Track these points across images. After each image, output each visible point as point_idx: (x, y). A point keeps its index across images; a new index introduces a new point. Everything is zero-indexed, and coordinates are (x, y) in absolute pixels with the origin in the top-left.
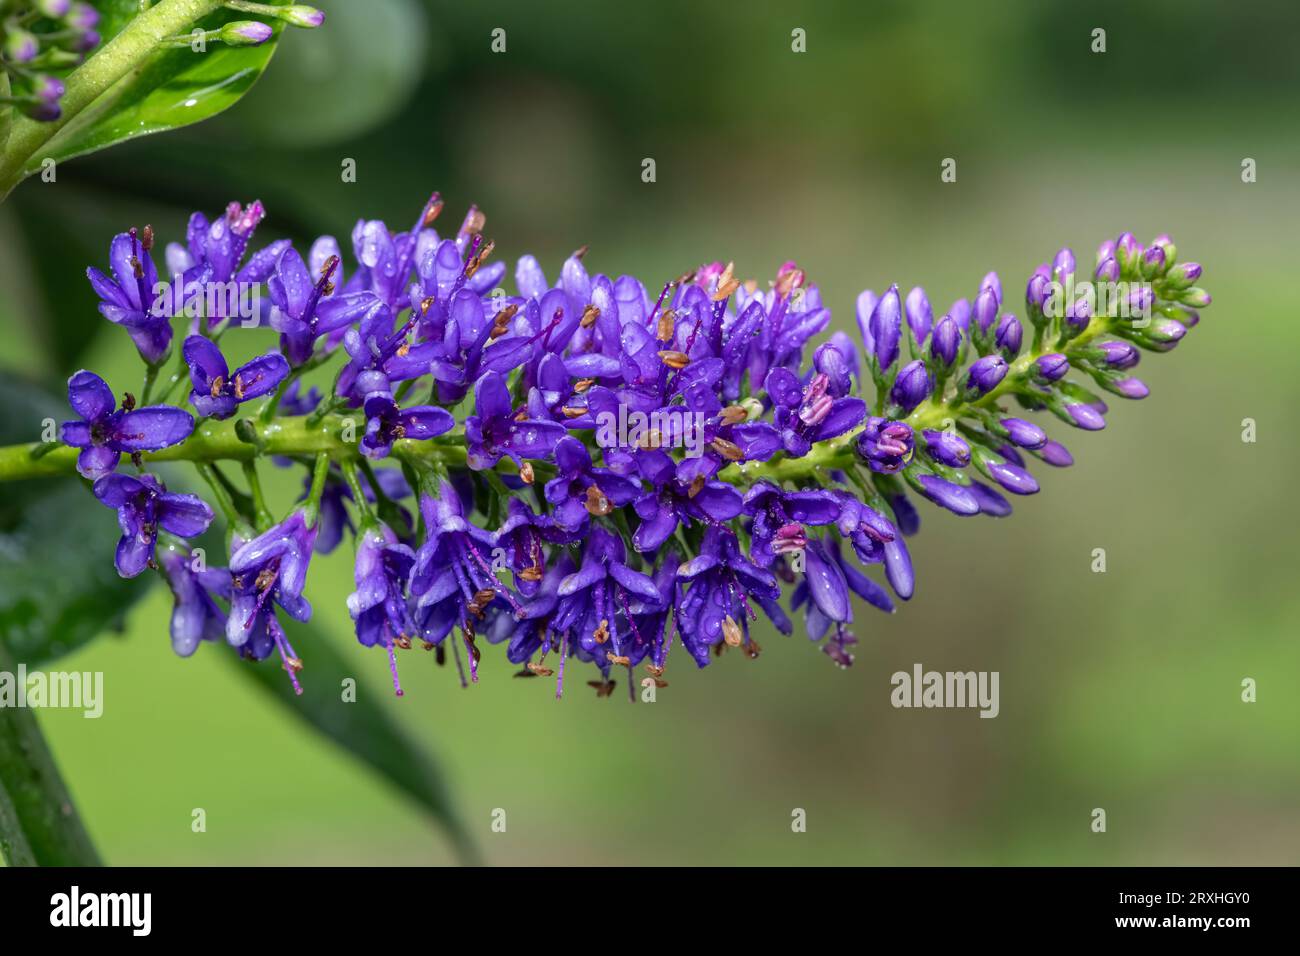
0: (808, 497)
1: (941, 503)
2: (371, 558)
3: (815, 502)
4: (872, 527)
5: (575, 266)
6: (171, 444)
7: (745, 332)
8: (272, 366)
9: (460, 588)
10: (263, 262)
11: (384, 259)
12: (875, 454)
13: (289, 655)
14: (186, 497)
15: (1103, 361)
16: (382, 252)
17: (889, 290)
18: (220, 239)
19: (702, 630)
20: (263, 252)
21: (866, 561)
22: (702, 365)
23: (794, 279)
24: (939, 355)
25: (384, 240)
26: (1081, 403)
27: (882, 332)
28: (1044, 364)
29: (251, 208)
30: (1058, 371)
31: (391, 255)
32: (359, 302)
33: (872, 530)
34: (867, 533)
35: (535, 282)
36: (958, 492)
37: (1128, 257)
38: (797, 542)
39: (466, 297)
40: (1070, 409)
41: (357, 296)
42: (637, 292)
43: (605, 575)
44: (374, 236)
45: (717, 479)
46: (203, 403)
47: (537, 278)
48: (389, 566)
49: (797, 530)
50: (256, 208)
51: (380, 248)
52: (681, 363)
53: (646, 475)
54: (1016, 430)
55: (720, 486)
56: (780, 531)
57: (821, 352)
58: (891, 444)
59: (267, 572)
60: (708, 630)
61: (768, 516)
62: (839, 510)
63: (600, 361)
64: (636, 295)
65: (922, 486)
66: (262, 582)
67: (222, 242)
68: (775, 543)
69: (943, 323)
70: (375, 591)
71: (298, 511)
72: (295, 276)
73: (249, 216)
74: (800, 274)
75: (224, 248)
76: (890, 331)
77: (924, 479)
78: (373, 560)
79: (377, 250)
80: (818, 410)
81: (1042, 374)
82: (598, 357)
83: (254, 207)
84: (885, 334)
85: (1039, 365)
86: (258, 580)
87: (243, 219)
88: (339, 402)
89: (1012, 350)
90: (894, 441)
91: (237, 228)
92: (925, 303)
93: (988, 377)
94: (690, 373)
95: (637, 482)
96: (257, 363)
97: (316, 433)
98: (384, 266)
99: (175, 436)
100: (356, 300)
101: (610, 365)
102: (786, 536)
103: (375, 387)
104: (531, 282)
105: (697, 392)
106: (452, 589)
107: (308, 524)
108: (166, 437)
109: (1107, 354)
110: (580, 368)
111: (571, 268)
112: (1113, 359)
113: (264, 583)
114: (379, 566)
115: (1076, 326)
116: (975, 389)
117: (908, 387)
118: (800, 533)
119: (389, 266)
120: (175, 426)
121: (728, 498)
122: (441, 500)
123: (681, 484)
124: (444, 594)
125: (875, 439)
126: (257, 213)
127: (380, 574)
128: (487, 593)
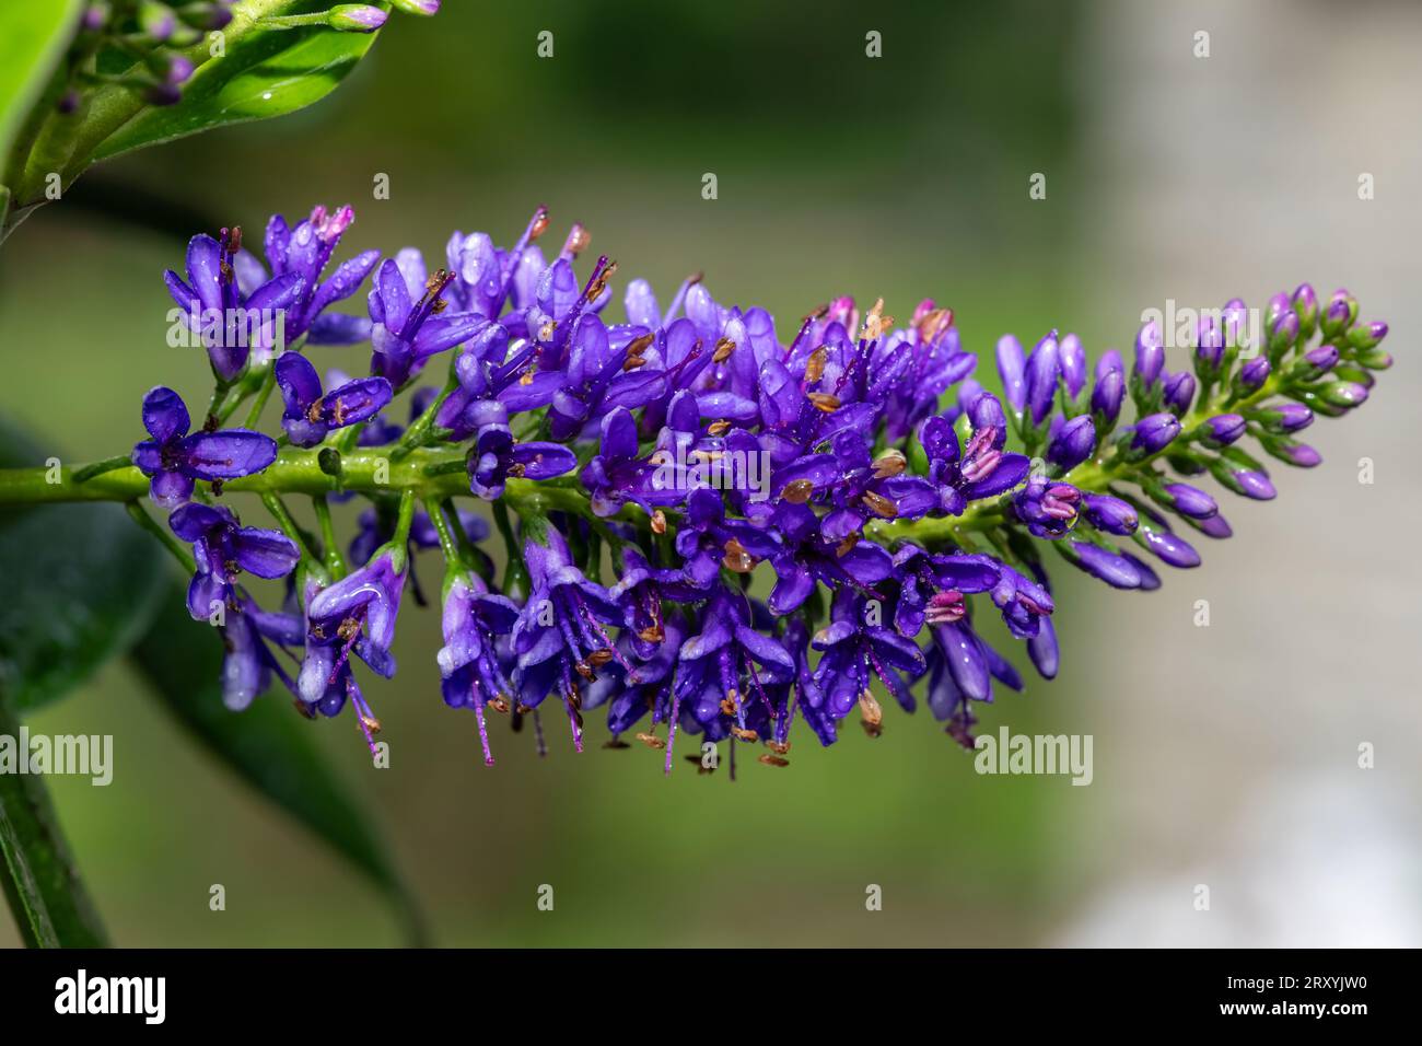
0: (963, 562)
1: (1096, 573)
2: (461, 609)
3: (971, 566)
4: (1030, 597)
5: (700, 293)
6: (250, 473)
7: (894, 376)
8: (371, 390)
9: (567, 647)
10: (351, 273)
11: (487, 277)
12: (1039, 516)
13: (365, 714)
14: (271, 533)
15: (1278, 425)
16: (486, 268)
17: (1049, 336)
18: (305, 246)
19: (831, 704)
20: (351, 263)
21: (1019, 634)
22: (848, 410)
23: (941, 320)
24: (1101, 410)
25: (488, 255)
26: (1251, 470)
27: (1039, 382)
28: (1218, 426)
29: (340, 213)
30: (1233, 434)
31: (495, 271)
32: (465, 323)
33: (1030, 601)
34: (1023, 604)
35: (647, 310)
36: (1118, 563)
37: (1306, 312)
38: (955, 611)
39: (590, 323)
40: (1239, 476)
41: (462, 316)
42: (768, 326)
43: (730, 639)
44: (478, 250)
45: (862, 537)
46: (300, 428)
47: (650, 305)
48: (481, 619)
49: (957, 598)
50: (347, 213)
51: (484, 264)
52: (832, 407)
53: (785, 530)
54: (1184, 497)
55: (868, 545)
56: (934, 598)
57: (979, 402)
58: (1056, 507)
59: (351, 621)
60: (838, 703)
61: (918, 581)
62: (996, 577)
63: (732, 401)
64: (766, 329)
65: (1076, 554)
66: (345, 632)
67: (308, 249)
68: (929, 610)
69: (1108, 375)
70: (469, 647)
71: (385, 553)
72: (391, 291)
73: (338, 220)
74: (949, 313)
75: (310, 255)
76: (1047, 382)
77: (1080, 547)
78: (464, 611)
79: (479, 266)
80: (983, 466)
81: (1215, 436)
82: (730, 396)
83: (344, 210)
84: (1042, 384)
85: (1212, 426)
86: (340, 630)
87: (330, 224)
88: (441, 434)
89: (1181, 409)
90: (1061, 504)
91: (324, 234)
92: (1081, 352)
93: (1158, 437)
94: (834, 419)
95: (777, 537)
96: (355, 386)
97: (402, 467)
98: (487, 285)
99: (255, 463)
100: (461, 321)
101: (744, 406)
102: (942, 604)
103: (492, 419)
104: (643, 309)
105: (845, 439)
106: (558, 648)
107: (396, 569)
108: (243, 464)
109: (1285, 417)
110: (710, 408)
111: (697, 296)
112: (1290, 422)
113: (348, 632)
114: (470, 619)
115: (1252, 384)
116: (1140, 450)
117: (1073, 444)
118: (959, 601)
119: (491, 284)
120: (254, 452)
121: (876, 559)
122: (549, 547)
123: (826, 542)
124: (550, 653)
125: (1039, 499)
126: (346, 218)
127: (471, 628)
128: (604, 654)
